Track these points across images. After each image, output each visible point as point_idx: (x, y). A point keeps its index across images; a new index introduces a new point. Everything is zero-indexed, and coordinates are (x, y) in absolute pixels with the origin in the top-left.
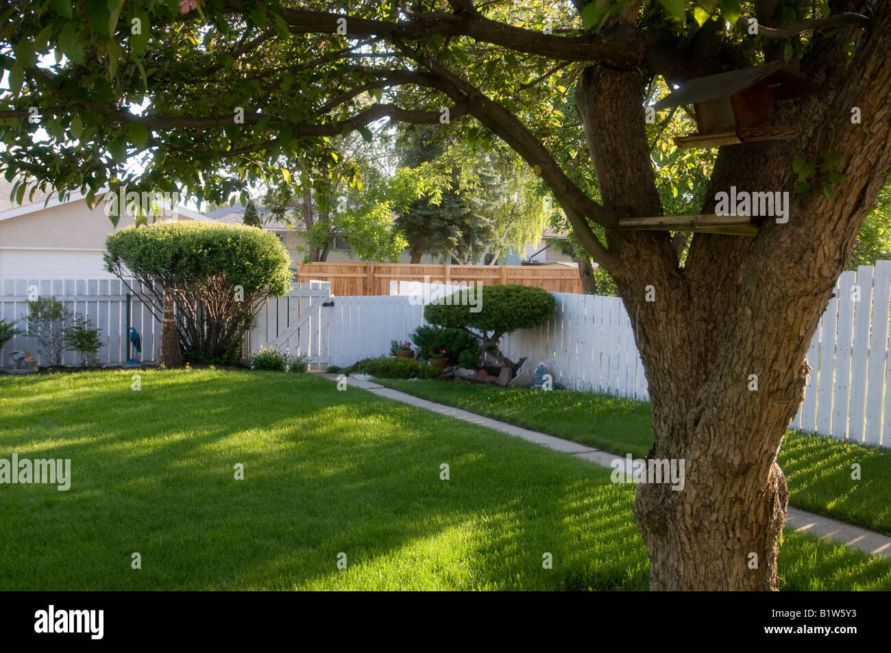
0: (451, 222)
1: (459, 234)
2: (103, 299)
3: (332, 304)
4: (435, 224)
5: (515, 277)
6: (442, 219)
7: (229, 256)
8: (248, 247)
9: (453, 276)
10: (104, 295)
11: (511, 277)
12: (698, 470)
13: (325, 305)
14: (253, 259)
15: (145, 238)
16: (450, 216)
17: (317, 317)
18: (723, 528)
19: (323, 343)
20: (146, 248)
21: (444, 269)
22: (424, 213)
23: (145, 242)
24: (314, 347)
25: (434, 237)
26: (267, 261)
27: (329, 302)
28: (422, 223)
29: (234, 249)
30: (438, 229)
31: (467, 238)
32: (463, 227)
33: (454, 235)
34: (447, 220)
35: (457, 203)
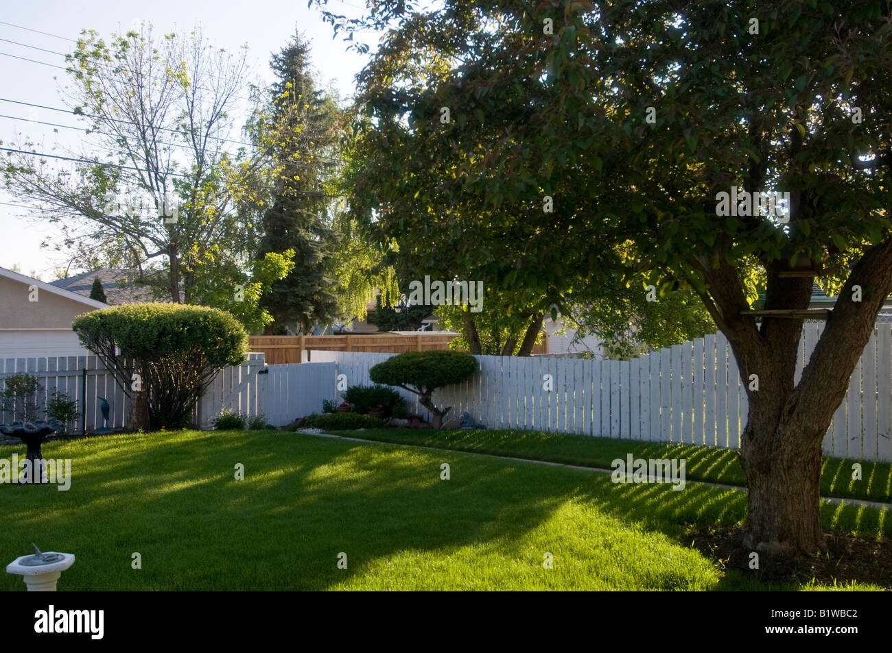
0: (304, 299)
1: (312, 308)
2: (62, 374)
3: (266, 372)
4: (291, 300)
5: (359, 345)
6: (297, 296)
7: (203, 333)
8: (218, 326)
9: (307, 346)
10: (63, 371)
11: (355, 345)
12: (794, 435)
13: (261, 372)
14: (221, 334)
15: (130, 319)
16: (303, 293)
17: (254, 383)
18: (803, 465)
19: (259, 405)
20: (133, 328)
21: (299, 340)
22: (280, 291)
23: (131, 323)
24: (252, 408)
25: (289, 311)
26: (232, 336)
27: (264, 369)
28: (278, 300)
29: (206, 327)
30: (293, 304)
31: (317, 312)
32: (314, 302)
33: (307, 310)
34: (302, 297)
35: (309, 281)
